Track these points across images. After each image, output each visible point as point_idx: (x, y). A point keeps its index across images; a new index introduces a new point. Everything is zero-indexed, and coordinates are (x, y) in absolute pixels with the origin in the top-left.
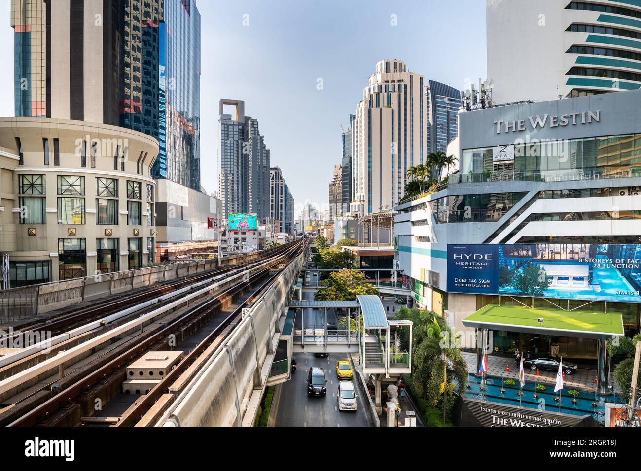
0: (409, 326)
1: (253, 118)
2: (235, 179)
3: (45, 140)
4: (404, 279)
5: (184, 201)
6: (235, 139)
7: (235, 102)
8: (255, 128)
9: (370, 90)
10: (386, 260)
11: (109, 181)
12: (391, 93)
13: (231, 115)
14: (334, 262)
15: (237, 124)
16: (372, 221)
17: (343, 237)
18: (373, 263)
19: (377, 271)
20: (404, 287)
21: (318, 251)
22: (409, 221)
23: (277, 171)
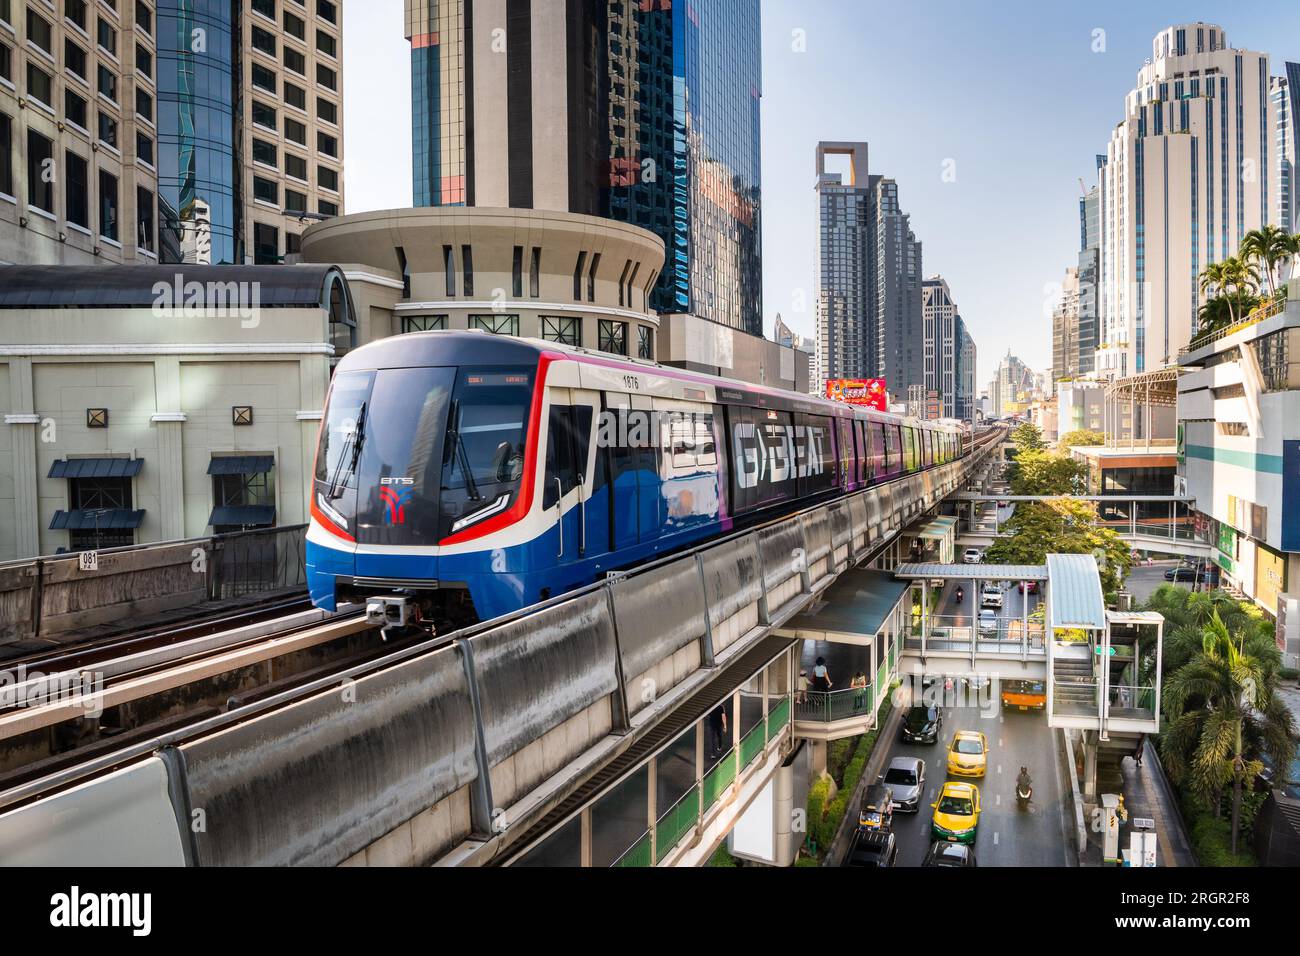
0: (1157, 626)
1: (886, 177)
2: (850, 306)
3: (447, 249)
4: (1198, 520)
5: (723, 358)
6: (849, 223)
7: (850, 147)
8: (890, 198)
9: (1139, 96)
10: (1159, 477)
11: (565, 323)
12: (1191, 100)
13: (840, 175)
14: (1044, 481)
15: (853, 191)
16: (1133, 389)
17: (1075, 427)
18: (1134, 483)
19: (1132, 502)
20: (1197, 538)
21: (1018, 457)
22: (1206, 388)
23: (940, 287)
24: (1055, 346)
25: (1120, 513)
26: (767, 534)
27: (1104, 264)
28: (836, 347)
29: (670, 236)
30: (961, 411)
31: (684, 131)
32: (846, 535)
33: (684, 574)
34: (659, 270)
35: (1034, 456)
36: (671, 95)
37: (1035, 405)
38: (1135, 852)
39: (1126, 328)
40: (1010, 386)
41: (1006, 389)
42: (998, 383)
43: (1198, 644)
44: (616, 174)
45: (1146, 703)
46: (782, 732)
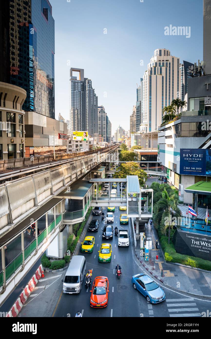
0: (152, 192)
1: (89, 79)
2: (79, 112)
4: (162, 167)
6: (79, 90)
7: (79, 70)
8: (90, 84)
9: (151, 65)
10: (154, 157)
12: (162, 67)
13: (77, 77)
14: (127, 158)
15: (80, 82)
16: (148, 136)
17: (135, 145)
18: (148, 158)
19: (147, 163)
20: (162, 171)
21: (121, 152)
22: (164, 136)
23: (102, 108)
24: (130, 125)
25: (145, 166)
26: (53, 171)
27: (142, 105)
28: (75, 122)
29: (28, 90)
30: (108, 140)
31: (32, 61)
32: (75, 171)
33: (29, 182)
34: (25, 99)
35: (125, 152)
36: (29, 51)
37: (126, 139)
38: (147, 245)
39: (147, 121)
40: (120, 134)
41: (119, 135)
42: (117, 133)
43: (161, 196)
44: (12, 71)
45: (150, 211)
46: (60, 223)
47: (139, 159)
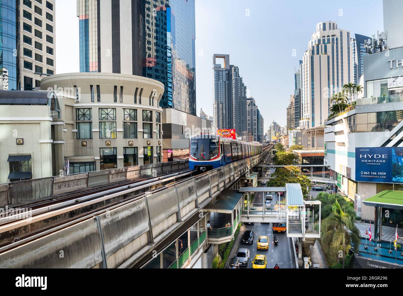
0: (319, 205)
1: (235, 66)
2: (224, 106)
3: (91, 86)
4: (331, 172)
5: (183, 122)
6: (224, 80)
7: (224, 56)
8: (236, 72)
9: (312, 42)
10: (319, 159)
11: (131, 111)
12: (327, 44)
13: (221, 65)
14: (284, 161)
15: (225, 70)
16: (311, 132)
17: (294, 144)
18: (312, 161)
19: (311, 167)
20: (331, 178)
21: (277, 153)
22: (333, 132)
23: (252, 100)
24: (287, 119)
25: (308, 170)
26: (198, 179)
27: (302, 94)
28: (220, 119)
29: (166, 83)
30: (259, 139)
31: (170, 50)
32: (223, 179)
33: (171, 192)
34: (162, 94)
35: (282, 153)
36: (166, 38)
37: (282, 137)
39: (309, 113)
40: (274, 131)
41: (273, 132)
42: (270, 130)
43: (331, 210)
44: (148, 63)
45: (316, 229)
46: (204, 242)
47: (300, 162)
